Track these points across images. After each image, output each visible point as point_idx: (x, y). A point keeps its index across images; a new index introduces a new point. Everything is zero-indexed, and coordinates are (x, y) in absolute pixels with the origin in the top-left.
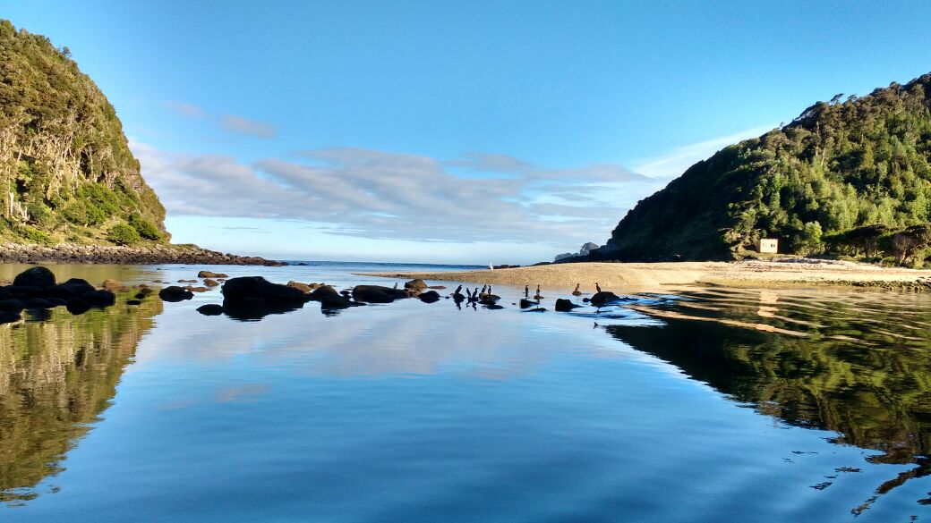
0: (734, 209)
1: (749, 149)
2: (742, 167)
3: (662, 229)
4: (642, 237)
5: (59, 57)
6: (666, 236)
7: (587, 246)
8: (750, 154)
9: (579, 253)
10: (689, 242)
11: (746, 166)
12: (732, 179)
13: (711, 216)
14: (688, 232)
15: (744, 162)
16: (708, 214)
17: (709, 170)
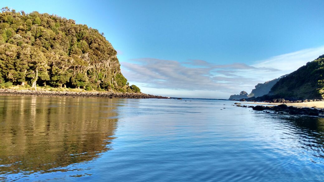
0: (320, 82)
2: (321, 68)
3: (291, 88)
4: (283, 90)
5: (102, 36)
6: (293, 90)
7: (242, 92)
8: (323, 63)
9: (239, 95)
10: (304, 93)
11: (322, 68)
12: (317, 72)
13: (311, 84)
14: (302, 89)
15: (321, 66)
16: (309, 83)
17: (307, 69)
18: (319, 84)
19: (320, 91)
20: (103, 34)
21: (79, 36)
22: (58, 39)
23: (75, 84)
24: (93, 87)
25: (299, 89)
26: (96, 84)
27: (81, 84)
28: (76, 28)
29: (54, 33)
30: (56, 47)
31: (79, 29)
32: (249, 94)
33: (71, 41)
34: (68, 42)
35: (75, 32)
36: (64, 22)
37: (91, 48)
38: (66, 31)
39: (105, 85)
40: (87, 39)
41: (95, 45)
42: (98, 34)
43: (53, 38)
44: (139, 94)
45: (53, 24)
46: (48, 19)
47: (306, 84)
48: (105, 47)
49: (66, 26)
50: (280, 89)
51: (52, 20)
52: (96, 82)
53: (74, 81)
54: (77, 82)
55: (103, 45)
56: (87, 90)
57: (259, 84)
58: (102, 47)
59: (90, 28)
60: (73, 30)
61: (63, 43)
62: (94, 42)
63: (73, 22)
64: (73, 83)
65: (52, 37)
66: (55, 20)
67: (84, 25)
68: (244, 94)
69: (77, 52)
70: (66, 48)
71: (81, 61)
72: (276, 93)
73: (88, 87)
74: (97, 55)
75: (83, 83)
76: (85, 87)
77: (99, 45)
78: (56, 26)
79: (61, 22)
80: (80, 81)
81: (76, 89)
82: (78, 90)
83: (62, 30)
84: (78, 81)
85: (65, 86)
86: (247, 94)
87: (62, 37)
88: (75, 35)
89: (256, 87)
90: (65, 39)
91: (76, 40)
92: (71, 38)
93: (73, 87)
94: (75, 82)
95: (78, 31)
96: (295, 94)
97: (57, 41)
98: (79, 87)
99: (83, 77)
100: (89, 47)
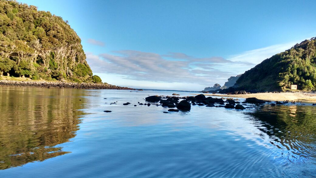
0: (281, 75)
1: (284, 55)
3: (255, 81)
4: (247, 83)
5: (66, 24)
6: (256, 83)
7: (216, 85)
8: (285, 57)
9: (213, 87)
10: (265, 85)
11: (284, 61)
12: (279, 65)
13: (273, 77)
14: (265, 82)
15: (283, 59)
16: (271, 76)
17: (270, 61)
18: (280, 76)
19: (280, 83)
20: (67, 22)
21: (37, 23)
22: (13, 25)
23: (18, 72)
24: (40, 76)
25: (261, 82)
26: (46, 73)
27: (25, 72)
28: (35, 14)
29: (9, 19)
30: (8, 33)
31: (38, 15)
32: (222, 87)
33: (28, 27)
34: (24, 29)
35: (33, 18)
36: (24, 8)
37: (47, 35)
38: (24, 17)
39: (56, 74)
40: (45, 26)
41: (52, 32)
42: (62, 22)
43: (7, 24)
44: (99, 84)
45: (10, 9)
46: (6, 4)
47: (268, 77)
48: (64, 35)
49: (25, 12)
50: (244, 81)
51: (10, 6)
52: (46, 71)
53: (17, 69)
54: (20, 70)
55: (63, 32)
56: (33, 79)
57: (232, 77)
58: (61, 34)
59: (53, 15)
60: (31, 16)
61: (18, 29)
62: (52, 29)
63: (34, 9)
64: (16, 71)
65: (6, 22)
66: (14, 5)
67: (48, 12)
68: (217, 87)
69: (31, 39)
70: (22, 35)
71: (25, 48)
72: (241, 85)
73: (34, 76)
74: (52, 43)
75: (27, 71)
76: (31, 76)
77: (58, 32)
78: (14, 11)
79: (20, 8)
80: (25, 69)
81: (20, 78)
82: (22, 79)
83: (20, 16)
84: (22, 69)
85: (8, 74)
86: (220, 86)
87: (17, 23)
88: (33, 22)
89: (229, 79)
90: (20, 25)
91: (33, 27)
92: (28, 25)
93: (17, 75)
94: (19, 70)
95: (37, 18)
96: (258, 86)
97: (10, 27)
98: (24, 76)
99: (28, 65)
100: (47, 34)
